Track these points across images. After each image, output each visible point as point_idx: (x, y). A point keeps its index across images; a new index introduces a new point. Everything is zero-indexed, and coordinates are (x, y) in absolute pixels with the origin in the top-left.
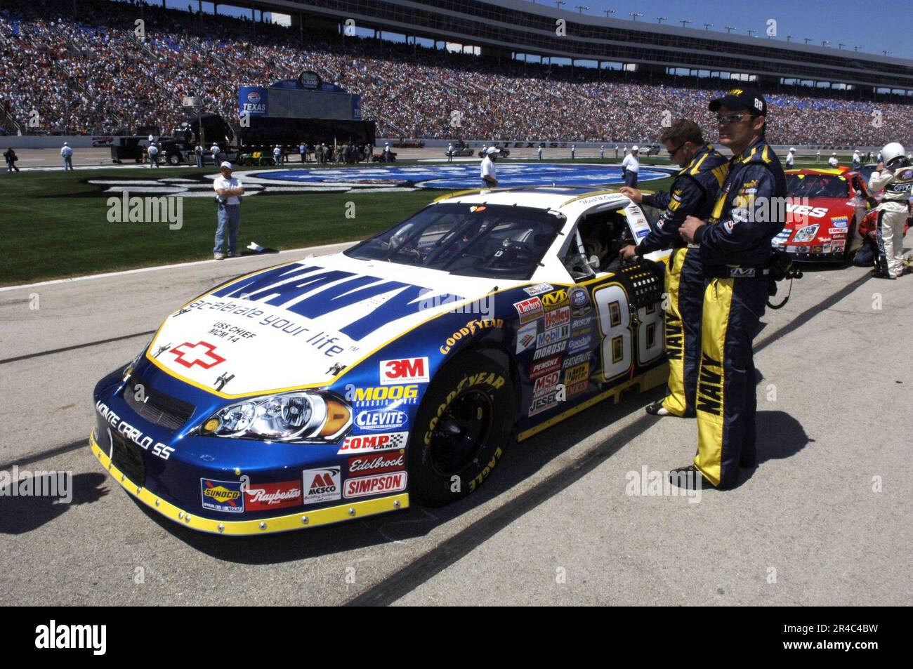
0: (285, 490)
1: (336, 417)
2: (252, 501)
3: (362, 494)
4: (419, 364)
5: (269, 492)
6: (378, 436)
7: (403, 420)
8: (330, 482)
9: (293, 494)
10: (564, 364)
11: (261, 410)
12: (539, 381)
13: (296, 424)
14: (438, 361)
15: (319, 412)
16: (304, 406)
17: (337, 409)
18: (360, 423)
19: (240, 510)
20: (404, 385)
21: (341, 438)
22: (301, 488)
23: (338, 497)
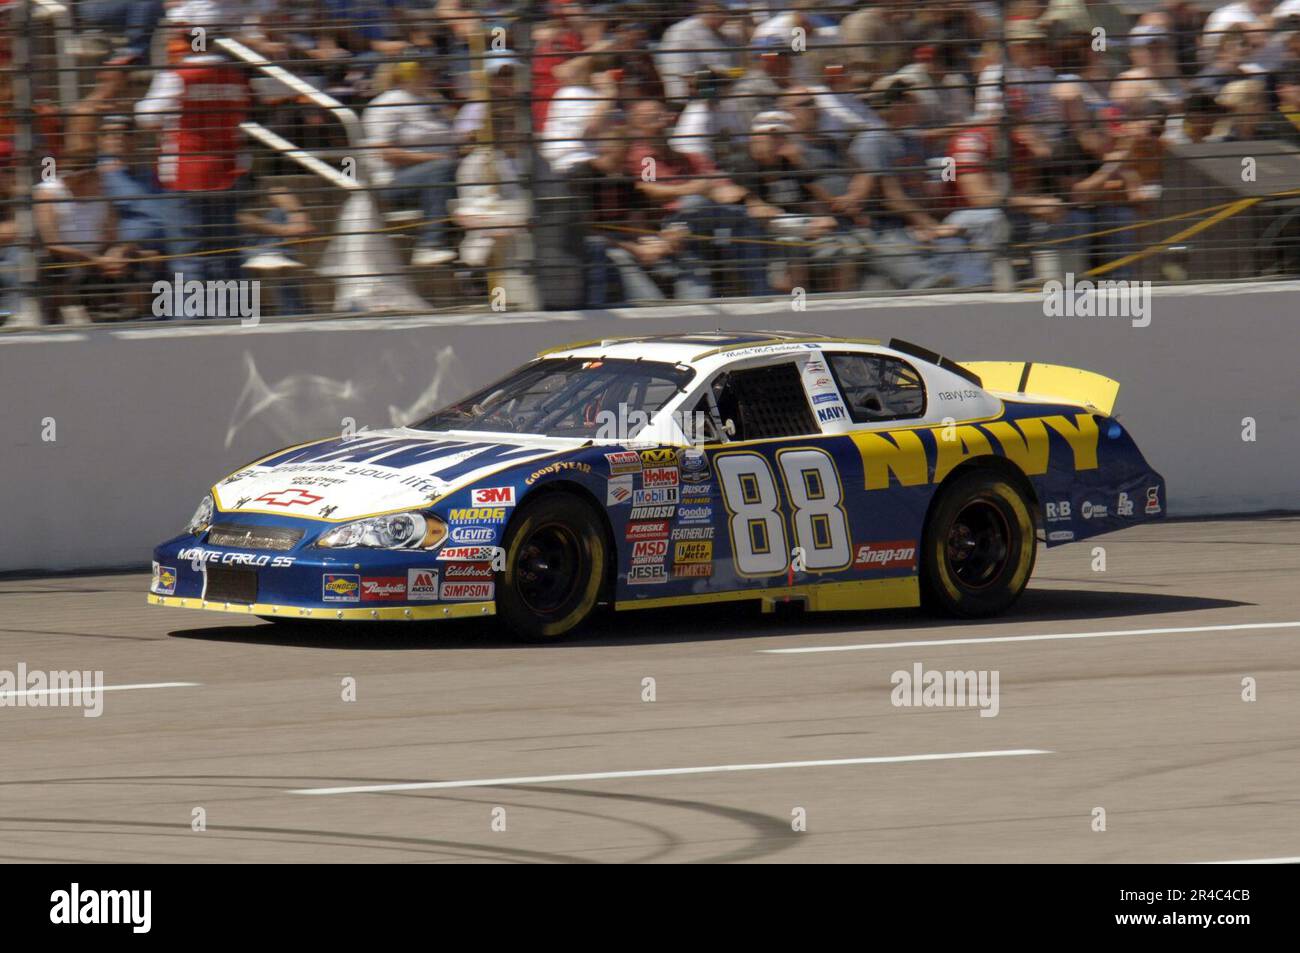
0: (393, 585)
1: (434, 532)
2: (367, 592)
3: (455, 597)
4: (507, 492)
5: (381, 585)
6: (470, 547)
7: (492, 536)
8: (429, 583)
9: (399, 589)
10: (673, 534)
11: (369, 528)
12: (639, 545)
13: (401, 537)
14: (523, 489)
15: (420, 527)
16: (407, 523)
17: (435, 525)
18: (455, 537)
19: (357, 600)
20: (493, 508)
21: (440, 548)
22: (405, 583)
23: (435, 598)
